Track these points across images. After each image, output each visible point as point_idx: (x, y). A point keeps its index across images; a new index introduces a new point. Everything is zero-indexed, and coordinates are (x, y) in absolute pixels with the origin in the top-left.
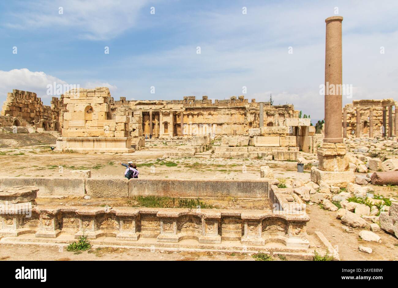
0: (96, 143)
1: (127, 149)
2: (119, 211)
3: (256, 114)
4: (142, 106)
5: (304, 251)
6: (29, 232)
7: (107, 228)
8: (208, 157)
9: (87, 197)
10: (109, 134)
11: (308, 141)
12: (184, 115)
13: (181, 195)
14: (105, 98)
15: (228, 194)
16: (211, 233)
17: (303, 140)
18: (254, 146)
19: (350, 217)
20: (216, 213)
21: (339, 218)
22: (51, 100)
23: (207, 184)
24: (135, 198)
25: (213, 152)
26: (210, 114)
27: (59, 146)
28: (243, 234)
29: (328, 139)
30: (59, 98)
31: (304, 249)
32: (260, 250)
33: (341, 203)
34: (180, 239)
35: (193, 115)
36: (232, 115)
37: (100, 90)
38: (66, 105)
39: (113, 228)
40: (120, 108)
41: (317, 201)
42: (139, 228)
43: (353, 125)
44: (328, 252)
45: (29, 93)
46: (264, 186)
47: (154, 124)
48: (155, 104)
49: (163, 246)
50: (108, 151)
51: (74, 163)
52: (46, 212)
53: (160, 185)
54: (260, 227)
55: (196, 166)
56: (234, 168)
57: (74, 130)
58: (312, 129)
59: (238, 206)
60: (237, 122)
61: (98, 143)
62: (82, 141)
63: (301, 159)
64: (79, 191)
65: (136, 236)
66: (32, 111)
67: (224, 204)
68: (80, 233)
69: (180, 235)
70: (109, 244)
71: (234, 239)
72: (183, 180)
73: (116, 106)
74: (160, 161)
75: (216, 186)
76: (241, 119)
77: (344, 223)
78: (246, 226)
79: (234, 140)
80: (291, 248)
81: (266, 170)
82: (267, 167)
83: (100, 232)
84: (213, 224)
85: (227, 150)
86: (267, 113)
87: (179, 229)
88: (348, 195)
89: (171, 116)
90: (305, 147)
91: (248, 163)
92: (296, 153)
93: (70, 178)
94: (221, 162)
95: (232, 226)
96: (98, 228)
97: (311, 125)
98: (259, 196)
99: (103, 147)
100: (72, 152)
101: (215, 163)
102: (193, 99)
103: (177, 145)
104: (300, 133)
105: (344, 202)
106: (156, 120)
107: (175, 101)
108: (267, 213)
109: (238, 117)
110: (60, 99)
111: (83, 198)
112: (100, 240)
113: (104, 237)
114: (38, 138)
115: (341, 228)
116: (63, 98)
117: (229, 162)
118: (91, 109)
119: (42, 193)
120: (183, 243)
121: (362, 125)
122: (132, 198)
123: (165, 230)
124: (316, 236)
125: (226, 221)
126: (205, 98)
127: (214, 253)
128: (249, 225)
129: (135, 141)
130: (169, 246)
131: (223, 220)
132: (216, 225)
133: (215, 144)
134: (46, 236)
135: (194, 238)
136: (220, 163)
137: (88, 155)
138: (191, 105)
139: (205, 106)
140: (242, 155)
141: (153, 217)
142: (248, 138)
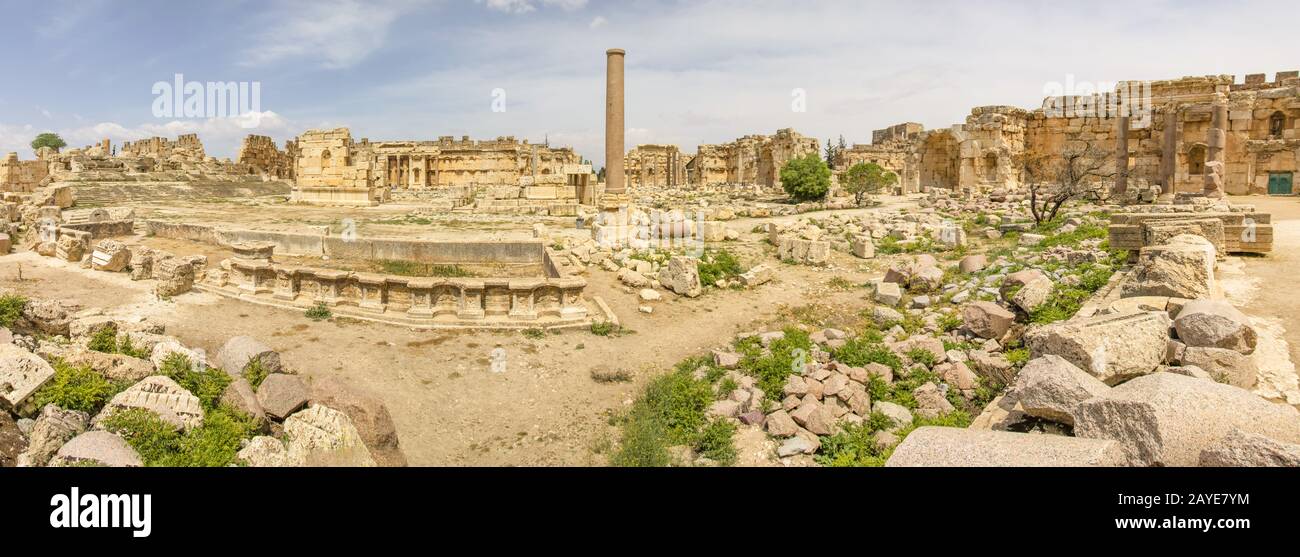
0: (333, 194)
1: (370, 202)
2: (362, 277)
3: (528, 159)
4: (388, 149)
5: (582, 321)
6: (267, 292)
7: (348, 296)
8: (469, 212)
9: (325, 258)
10: (349, 184)
11: (589, 190)
12: (439, 160)
13: (435, 261)
14: (344, 140)
15: (494, 259)
16: (473, 307)
17: (583, 190)
18: (526, 198)
19: (631, 276)
20: (478, 283)
21: (620, 279)
22: (286, 144)
23: (467, 247)
24: (380, 262)
25: (475, 206)
26: (472, 158)
27: (294, 197)
28: (511, 307)
29: (610, 189)
30: (294, 141)
31: (580, 318)
32: (531, 325)
33: (623, 262)
34: (435, 314)
35: (450, 160)
36: (499, 159)
37: (338, 131)
38: (301, 150)
39: (355, 296)
40: (362, 153)
41: (597, 262)
42: (385, 300)
43: (638, 172)
44: (607, 317)
45: (264, 138)
46: (537, 248)
47: (402, 171)
48: (403, 146)
49: (414, 322)
50: (348, 204)
51: (310, 217)
52: (283, 271)
53: (411, 248)
54: (531, 299)
55: (454, 224)
56: (501, 226)
57: (309, 178)
58: (594, 178)
59: (505, 274)
60: (506, 168)
61: (337, 194)
62: (319, 191)
63: (581, 213)
64: (317, 251)
65: (382, 308)
66: (266, 158)
67: (487, 270)
68: (319, 298)
69: (434, 309)
70: (350, 313)
71: (501, 313)
72: (437, 241)
73: (357, 149)
74: (410, 218)
75: (479, 249)
76: (511, 165)
77: (625, 283)
78: (515, 297)
79: (502, 192)
80: (565, 319)
81: (540, 228)
82: (542, 224)
83: (341, 299)
84: (475, 296)
85: (493, 203)
86: (542, 158)
87: (433, 302)
88: (630, 252)
89: (423, 161)
90: (586, 199)
91: (519, 219)
92: (575, 207)
93: (307, 234)
94: (485, 218)
95: (498, 298)
96: (339, 295)
97: (594, 172)
98: (531, 260)
99: (342, 199)
100: (308, 204)
101: (477, 220)
102: (450, 139)
103: (431, 197)
104: (580, 182)
105: (626, 260)
106: (405, 166)
107: (428, 142)
108: (541, 280)
109: (506, 162)
110: (294, 143)
111: (321, 258)
112: (340, 308)
113: (345, 306)
114: (272, 187)
115: (622, 290)
116: (297, 141)
117: (496, 219)
118: (329, 154)
119: (279, 250)
120: (437, 319)
121: (647, 173)
122: (376, 262)
123: (416, 304)
124: (595, 301)
125: (491, 292)
126: (465, 139)
127: (476, 330)
128: (518, 296)
129: (380, 193)
130: (421, 323)
131: (487, 290)
132: (479, 297)
133: (478, 196)
134: (283, 298)
135: (452, 312)
136: (484, 220)
137: (325, 208)
138: (448, 146)
139: (466, 148)
140: (512, 210)
141: (402, 287)
142: (518, 188)
